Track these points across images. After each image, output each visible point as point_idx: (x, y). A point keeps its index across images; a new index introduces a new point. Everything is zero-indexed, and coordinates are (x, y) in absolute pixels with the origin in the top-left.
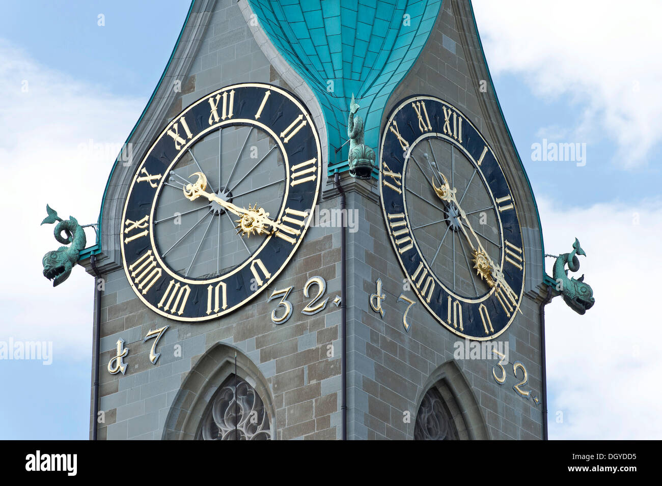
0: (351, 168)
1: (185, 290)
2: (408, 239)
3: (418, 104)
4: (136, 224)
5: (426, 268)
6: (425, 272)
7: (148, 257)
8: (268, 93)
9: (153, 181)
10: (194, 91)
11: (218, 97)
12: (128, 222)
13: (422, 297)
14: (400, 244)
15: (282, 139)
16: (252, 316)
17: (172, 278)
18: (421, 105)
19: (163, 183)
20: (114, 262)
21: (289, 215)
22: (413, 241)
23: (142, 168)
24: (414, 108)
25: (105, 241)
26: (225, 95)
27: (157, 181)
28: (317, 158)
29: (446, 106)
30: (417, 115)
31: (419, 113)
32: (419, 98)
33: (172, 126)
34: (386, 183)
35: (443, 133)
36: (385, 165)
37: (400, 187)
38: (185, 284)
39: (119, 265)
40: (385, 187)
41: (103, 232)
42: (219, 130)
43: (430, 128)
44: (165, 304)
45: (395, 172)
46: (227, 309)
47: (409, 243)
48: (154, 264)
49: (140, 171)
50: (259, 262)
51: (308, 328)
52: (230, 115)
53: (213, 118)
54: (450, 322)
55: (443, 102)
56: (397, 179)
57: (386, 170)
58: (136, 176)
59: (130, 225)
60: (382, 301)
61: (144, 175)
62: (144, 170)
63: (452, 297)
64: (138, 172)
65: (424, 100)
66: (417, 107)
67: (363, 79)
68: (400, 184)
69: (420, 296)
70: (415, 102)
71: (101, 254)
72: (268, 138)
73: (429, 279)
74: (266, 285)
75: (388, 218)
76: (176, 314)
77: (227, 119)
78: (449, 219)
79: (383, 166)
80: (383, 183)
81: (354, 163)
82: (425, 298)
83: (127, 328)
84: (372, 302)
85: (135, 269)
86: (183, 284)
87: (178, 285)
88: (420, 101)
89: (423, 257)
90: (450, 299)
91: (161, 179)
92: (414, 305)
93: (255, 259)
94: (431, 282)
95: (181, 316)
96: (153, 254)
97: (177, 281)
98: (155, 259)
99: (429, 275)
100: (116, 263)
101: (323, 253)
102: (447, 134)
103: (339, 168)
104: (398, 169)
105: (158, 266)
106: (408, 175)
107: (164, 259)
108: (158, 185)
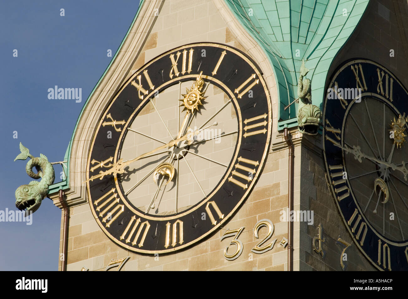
0: (300, 125)
1: (145, 225)
2: (345, 188)
3: (356, 67)
4: (102, 164)
5: (360, 214)
6: (360, 218)
7: (112, 194)
8: (224, 53)
9: (118, 126)
10: (155, 47)
11: (179, 54)
12: (94, 162)
13: (357, 240)
14: (339, 193)
15: (236, 95)
16: (206, 251)
17: (133, 214)
18: (359, 68)
19: (127, 128)
20: (80, 197)
21: (242, 163)
22: (350, 190)
23: (108, 114)
24: (352, 70)
25: (72, 177)
26: (185, 53)
27: (122, 127)
28: (267, 113)
29: (380, 69)
30: (355, 77)
31: (357, 75)
32: (357, 61)
33: (136, 77)
34: (328, 138)
35: (376, 93)
36: (328, 122)
37: (339, 141)
38: (145, 220)
39: (84, 200)
40: (327, 142)
41: (70, 169)
42: (178, 83)
43: (366, 88)
44: (126, 237)
45: (336, 128)
46: (183, 244)
47: (346, 191)
48: (118, 200)
49: (106, 116)
50: (214, 204)
51: (257, 265)
52: (190, 70)
53: (173, 73)
54: (380, 264)
55: (378, 65)
56: (338, 134)
57: (328, 126)
58: (102, 121)
59: (96, 164)
60: (322, 243)
61: (109, 120)
62: (109, 116)
63: (382, 241)
64: (103, 117)
65: (362, 64)
66: (355, 69)
67: (308, 42)
68: (339, 139)
69: (354, 239)
70: (354, 65)
71: (69, 189)
72: (224, 93)
73: (363, 224)
74: (219, 225)
75: (329, 169)
76: (136, 246)
77: (186, 74)
78: (380, 170)
79: (326, 122)
80: (325, 138)
81: (304, 120)
82: (359, 241)
83: (91, 257)
84: (314, 244)
85: (99, 204)
86: (143, 220)
87: (139, 220)
88: (358, 64)
89: (358, 204)
90: (380, 243)
91: (125, 124)
92: (350, 247)
93: (209, 201)
94: (364, 226)
95: (141, 248)
96: (116, 191)
97: (138, 217)
98: (118, 196)
99: (362, 220)
100: (82, 198)
101: (271, 198)
102: (380, 94)
103: (288, 124)
104: (338, 125)
105: (121, 202)
106: (347, 130)
107: (125, 197)
108: (122, 129)
